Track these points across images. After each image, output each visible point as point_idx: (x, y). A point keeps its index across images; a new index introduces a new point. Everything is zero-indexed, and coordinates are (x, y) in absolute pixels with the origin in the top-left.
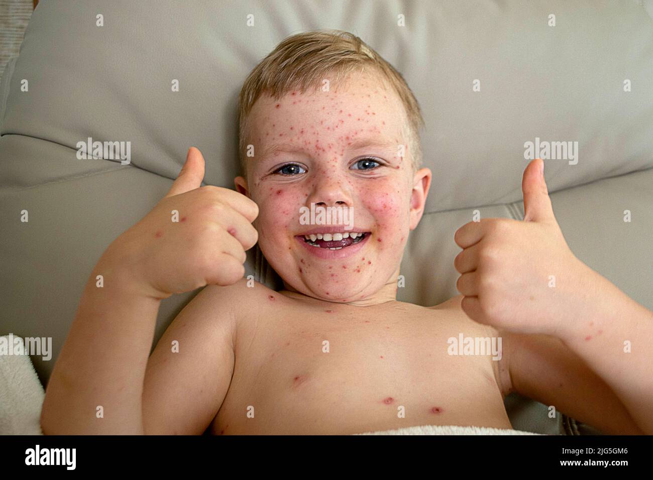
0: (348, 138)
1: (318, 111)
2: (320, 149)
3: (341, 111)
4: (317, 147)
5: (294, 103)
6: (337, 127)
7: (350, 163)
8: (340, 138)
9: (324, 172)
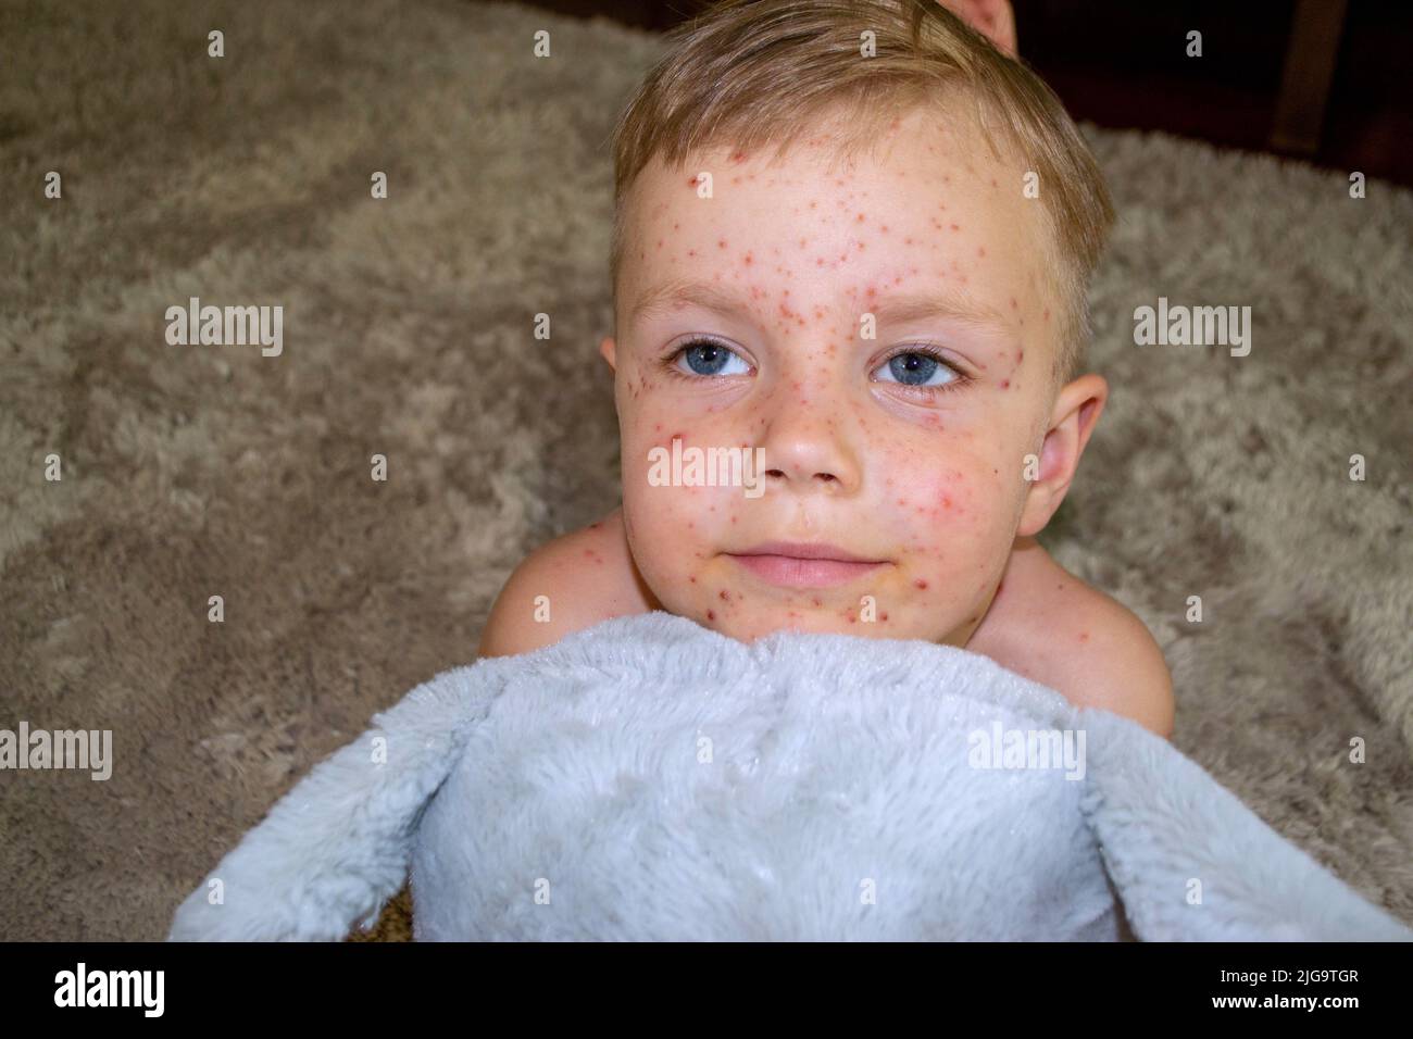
0: (871, 293)
1: (797, 210)
2: (791, 316)
3: (861, 218)
4: (786, 313)
5: (736, 181)
6: (844, 259)
7: (872, 361)
8: (848, 292)
9: (796, 386)
